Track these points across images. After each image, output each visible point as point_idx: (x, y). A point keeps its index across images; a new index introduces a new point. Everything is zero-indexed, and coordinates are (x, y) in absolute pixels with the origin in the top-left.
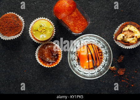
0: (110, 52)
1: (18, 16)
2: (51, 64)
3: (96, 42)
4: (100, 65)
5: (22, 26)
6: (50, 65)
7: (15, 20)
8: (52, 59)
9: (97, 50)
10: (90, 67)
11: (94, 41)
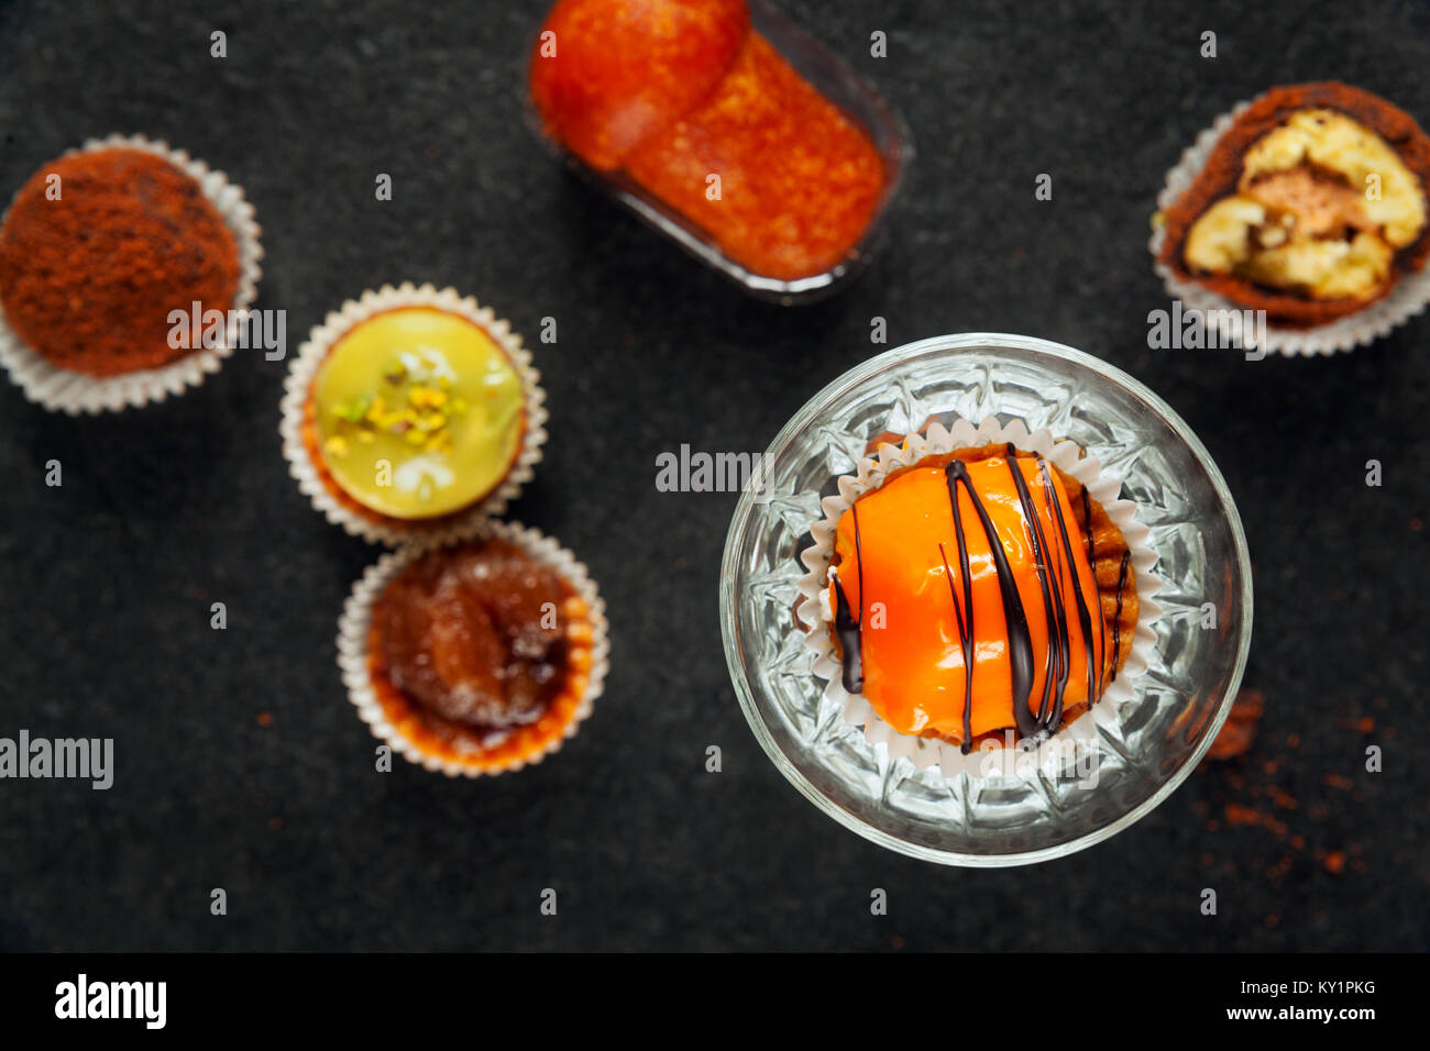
0: (1221, 548)
1: (196, 170)
2: (494, 741)
3: (1058, 431)
4: (1093, 696)
5: (237, 273)
6: (491, 755)
7: (170, 209)
8: (505, 691)
9: (1070, 520)
10: (981, 724)
11: (1036, 414)
